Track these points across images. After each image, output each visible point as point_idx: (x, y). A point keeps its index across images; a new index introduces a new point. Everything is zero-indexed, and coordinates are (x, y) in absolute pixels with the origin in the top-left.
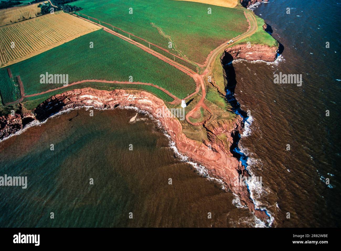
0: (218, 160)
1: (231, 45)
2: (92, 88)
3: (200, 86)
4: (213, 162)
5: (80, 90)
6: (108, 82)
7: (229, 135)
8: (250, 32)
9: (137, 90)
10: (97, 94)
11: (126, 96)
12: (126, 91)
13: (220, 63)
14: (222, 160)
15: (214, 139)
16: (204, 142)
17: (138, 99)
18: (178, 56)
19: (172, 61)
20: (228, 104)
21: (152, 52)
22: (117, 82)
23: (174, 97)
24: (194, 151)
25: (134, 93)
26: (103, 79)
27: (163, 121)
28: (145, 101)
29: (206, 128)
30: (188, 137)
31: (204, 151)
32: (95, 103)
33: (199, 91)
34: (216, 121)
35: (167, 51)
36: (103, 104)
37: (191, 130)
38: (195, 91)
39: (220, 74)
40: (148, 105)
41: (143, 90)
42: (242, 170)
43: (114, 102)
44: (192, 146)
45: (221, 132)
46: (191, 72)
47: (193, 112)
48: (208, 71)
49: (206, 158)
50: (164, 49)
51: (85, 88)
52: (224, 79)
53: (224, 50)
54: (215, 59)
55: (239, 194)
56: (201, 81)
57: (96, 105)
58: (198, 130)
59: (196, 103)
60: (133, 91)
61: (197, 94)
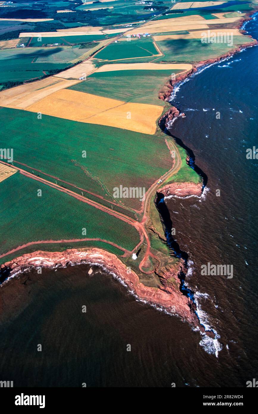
0: (172, 300)
1: (161, 185)
2: (43, 251)
3: (143, 235)
4: (169, 302)
5: (30, 254)
6: (56, 242)
7: (176, 277)
8: (176, 168)
9: (88, 247)
10: (49, 256)
11: (78, 254)
12: (77, 250)
13: (155, 207)
14: (175, 299)
15: (166, 283)
16: (159, 287)
17: (89, 255)
18: (114, 202)
19: (109, 209)
20: (170, 249)
21: (86, 200)
22: (66, 241)
23: (124, 249)
24: (152, 296)
25: (86, 251)
26: (49, 239)
27: (117, 272)
28: (96, 255)
29: (157, 275)
30: (145, 285)
31: (160, 294)
32: (44, 263)
33: (143, 240)
34: (164, 267)
35: (102, 197)
36: (54, 263)
37: (147, 279)
38: (140, 241)
39: (158, 219)
40: (99, 258)
41: (94, 246)
42: (191, 303)
43: (66, 260)
44: (150, 292)
45: (170, 275)
46: (131, 221)
47: (144, 262)
48: (146, 217)
49: (163, 300)
50: (98, 196)
51: (34, 251)
52: (162, 225)
53: (156, 192)
54: (150, 203)
55: (192, 322)
56: (143, 229)
57: (46, 265)
58: (152, 277)
59: (145, 253)
60: (84, 248)
61: (143, 244)
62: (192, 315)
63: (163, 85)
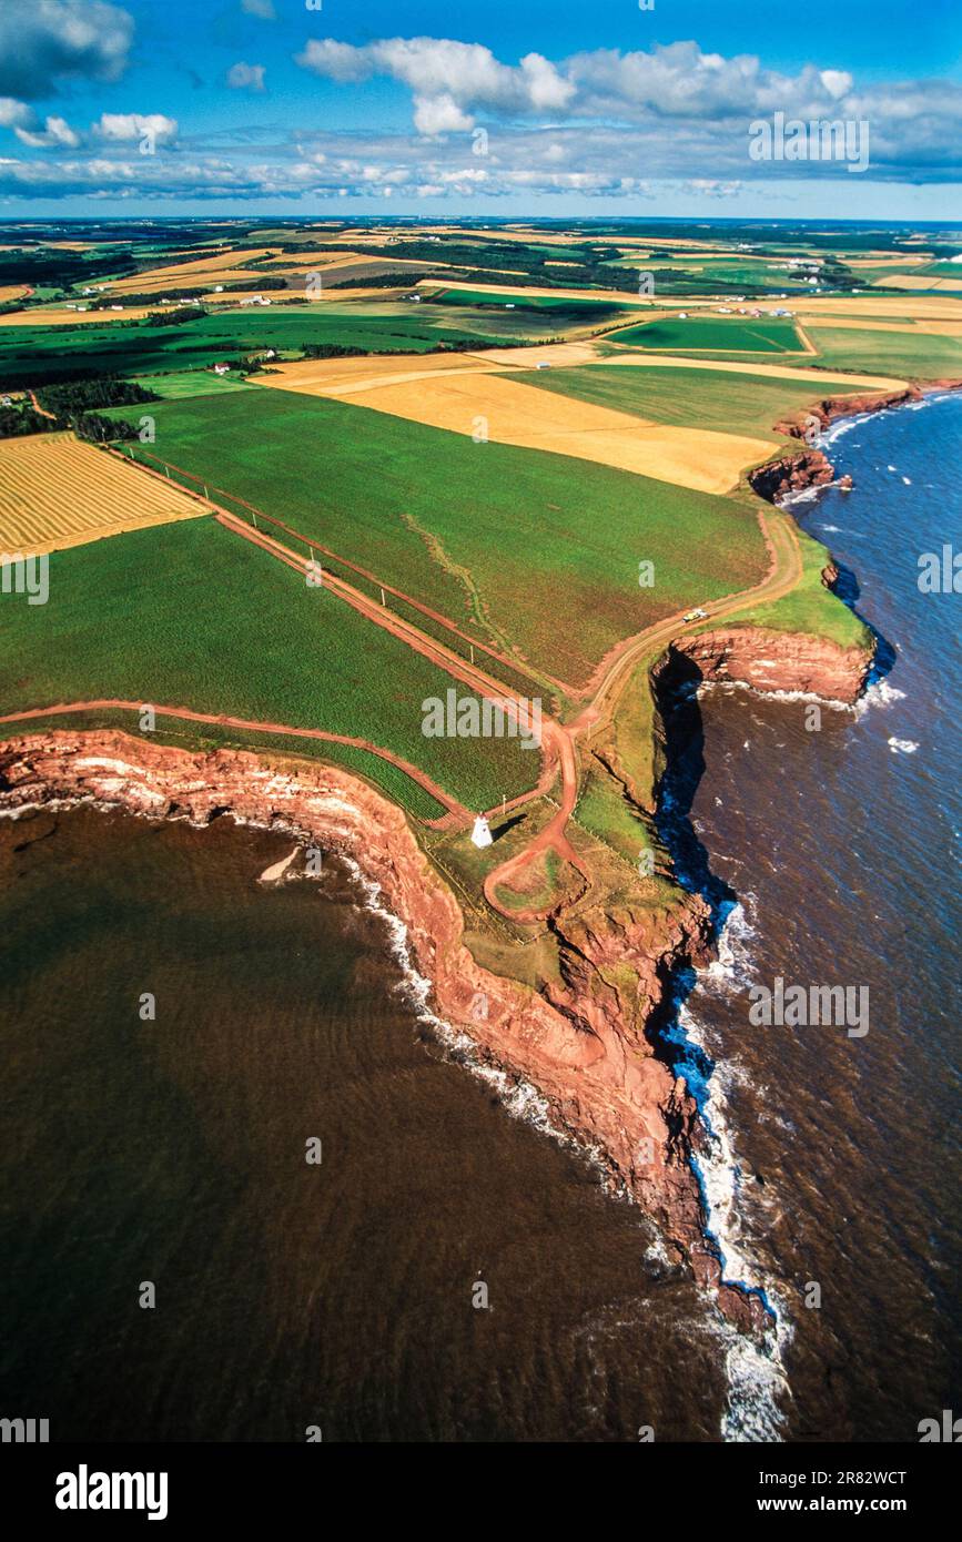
0: (591, 1065)
1: (697, 625)
2: (129, 733)
3: (558, 768)
4: (571, 1071)
5: (79, 736)
6: (196, 717)
7: (647, 968)
8: (773, 588)
9: (305, 759)
10: (144, 757)
11: (262, 780)
12: (260, 760)
13: (647, 687)
14: (605, 1066)
15: (584, 978)
16: (543, 989)
17: (309, 795)
18: (490, 646)
19: (461, 662)
21: (388, 620)
22: (234, 721)
23: (451, 800)
24: (499, 1023)
25: (294, 772)
26: (178, 705)
27: (394, 891)
28: (335, 804)
29: (558, 933)
30: (481, 965)
31: (538, 1025)
32: (132, 791)
33: (551, 786)
34: (601, 910)
35: (451, 623)
36: (164, 799)
37: (498, 938)
38: (536, 787)
39: (644, 730)
40: (346, 823)
41: (330, 761)
42: (685, 1112)
43: (211, 797)
44: (495, 1002)
45: (618, 954)
47: (514, 869)
48: (596, 715)
49: (545, 1055)
50: (438, 617)
51: (98, 728)
52: (656, 752)
53: (667, 644)
54: (628, 673)
55: (662, 1213)
56: (566, 752)
57: (137, 799)
58: (526, 938)
59: (535, 833)
60: (289, 761)
61: (542, 798)
62: (672, 1170)
63: (799, 408)
